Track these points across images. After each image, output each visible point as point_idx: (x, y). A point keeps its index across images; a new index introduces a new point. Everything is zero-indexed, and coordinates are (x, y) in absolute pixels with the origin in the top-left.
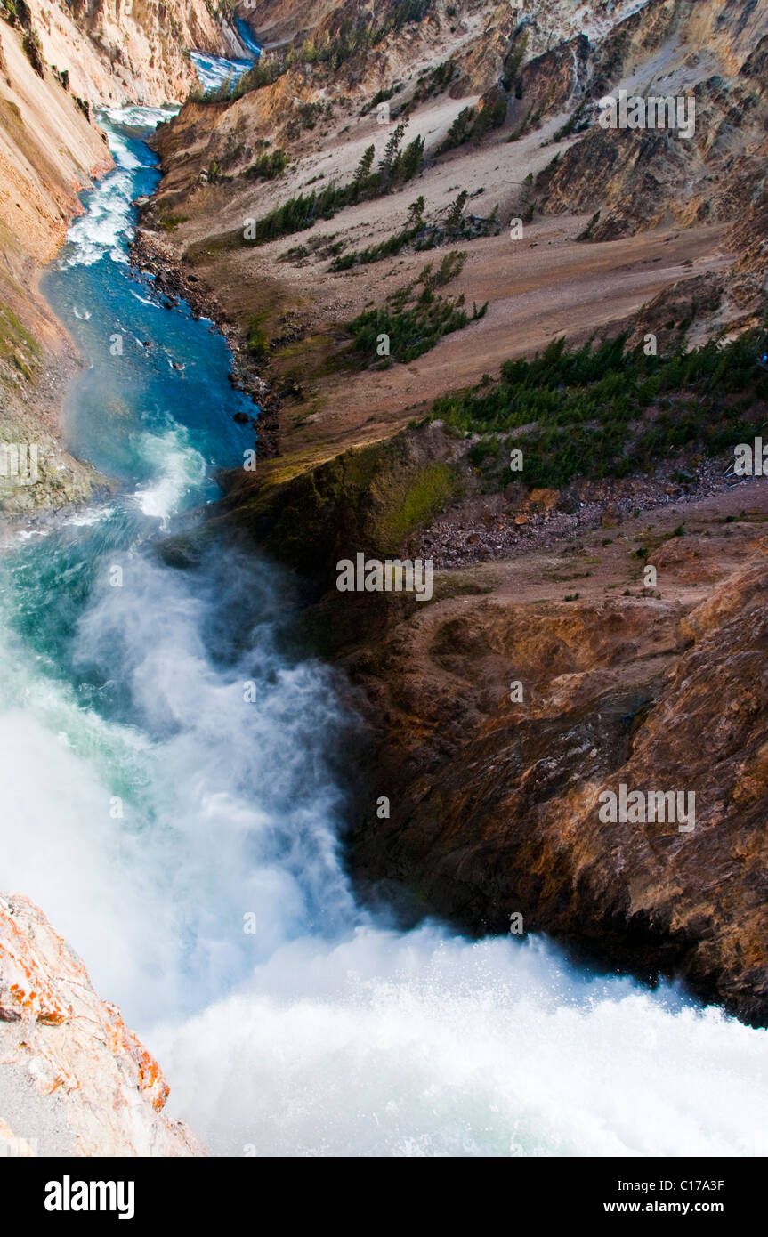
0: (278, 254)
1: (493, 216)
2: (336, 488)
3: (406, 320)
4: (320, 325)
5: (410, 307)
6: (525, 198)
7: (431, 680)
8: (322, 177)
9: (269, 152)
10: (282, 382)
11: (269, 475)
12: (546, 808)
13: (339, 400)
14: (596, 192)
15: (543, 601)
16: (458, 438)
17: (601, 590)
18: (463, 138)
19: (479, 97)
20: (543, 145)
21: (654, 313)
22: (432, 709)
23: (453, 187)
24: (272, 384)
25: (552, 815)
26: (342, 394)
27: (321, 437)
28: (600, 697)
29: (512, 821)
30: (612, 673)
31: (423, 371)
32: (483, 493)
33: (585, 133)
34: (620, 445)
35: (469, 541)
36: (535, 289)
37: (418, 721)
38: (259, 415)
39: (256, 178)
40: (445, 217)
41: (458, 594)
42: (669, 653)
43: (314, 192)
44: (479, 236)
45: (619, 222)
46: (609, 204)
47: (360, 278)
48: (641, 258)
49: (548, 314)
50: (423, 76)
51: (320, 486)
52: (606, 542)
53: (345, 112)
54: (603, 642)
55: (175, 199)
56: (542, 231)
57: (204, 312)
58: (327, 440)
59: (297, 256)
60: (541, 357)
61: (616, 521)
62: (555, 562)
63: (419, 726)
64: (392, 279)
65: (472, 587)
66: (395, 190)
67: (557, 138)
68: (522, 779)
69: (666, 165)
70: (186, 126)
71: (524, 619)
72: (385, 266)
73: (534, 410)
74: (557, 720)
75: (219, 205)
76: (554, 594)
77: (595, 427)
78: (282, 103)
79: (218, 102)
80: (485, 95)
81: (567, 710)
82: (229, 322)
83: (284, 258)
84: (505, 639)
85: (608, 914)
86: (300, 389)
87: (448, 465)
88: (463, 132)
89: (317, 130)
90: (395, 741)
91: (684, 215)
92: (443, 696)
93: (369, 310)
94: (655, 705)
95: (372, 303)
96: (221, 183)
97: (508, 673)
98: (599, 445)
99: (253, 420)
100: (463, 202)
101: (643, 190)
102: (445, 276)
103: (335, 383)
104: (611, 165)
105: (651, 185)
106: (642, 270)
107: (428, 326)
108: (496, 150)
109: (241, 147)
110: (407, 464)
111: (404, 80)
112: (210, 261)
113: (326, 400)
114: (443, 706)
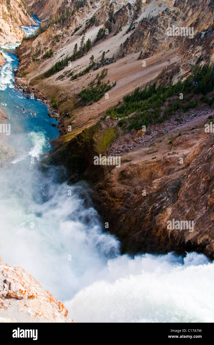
0: (55, 79)
1: (113, 57)
2: (84, 140)
3: (94, 90)
4: (71, 95)
5: (95, 86)
6: (121, 50)
7: (119, 188)
8: (64, 55)
9: (48, 50)
10: (63, 113)
11: (64, 140)
12: (158, 217)
13: (80, 115)
14: (140, 45)
15: (146, 161)
16: (115, 120)
17: (162, 154)
18: (101, 37)
19: (103, 25)
20: (123, 35)
21: (162, 76)
22: (121, 196)
23: (101, 51)
24: (60, 114)
25: (160, 219)
26: (80, 113)
27: (77, 127)
28: (167, 184)
29: (149, 222)
30: (169, 177)
31: (101, 103)
32: (124, 134)
33: (134, 30)
34: (159, 114)
35: (123, 148)
36: (129, 75)
37: (118, 200)
38: (59, 124)
39: (46, 58)
40: (100, 59)
41: (123, 163)
42: (183, 168)
43: (62, 59)
44: (110, 63)
45: (148, 53)
46: (144, 48)
47: (80, 81)
48: (156, 61)
49: (133, 81)
50: (87, 22)
51: (79, 140)
52: (160, 141)
53: (67, 35)
54: (165, 169)
55: (24, 68)
56: (127, 59)
57: (38, 98)
58: (79, 127)
59: (61, 77)
60: (133, 94)
61: (162, 135)
62: (147, 149)
63: (118, 201)
64: (88, 79)
65: (126, 160)
66: (85, 55)
67: (127, 33)
68: (150, 210)
69: (158, 35)
70: (24, 47)
71: (142, 166)
72: (86, 76)
73: (134, 108)
74: (156, 192)
75: (37, 67)
76: (149, 158)
77: (151, 110)
78: (50, 36)
79: (31, 39)
80: (105, 24)
81: (158, 189)
82: (46, 99)
83: (57, 79)
84: (138, 173)
85: (180, 243)
86: (68, 114)
87: (114, 128)
88: (101, 35)
89: (60, 41)
90: (113, 207)
91: (165, 48)
92: (124, 192)
93: (84, 89)
94: (182, 183)
95: (84, 87)
96: (36, 61)
97: (140, 182)
98: (154, 115)
99: (57, 125)
100: (104, 54)
101: (153, 43)
102: (103, 76)
103: (78, 111)
104: (143, 37)
105: (155, 41)
106: (157, 65)
107: (101, 90)
108: (111, 39)
109: (40, 50)
110: (102, 130)
111: (82, 24)
112: (37, 83)
113: (77, 116)
114: (124, 194)
